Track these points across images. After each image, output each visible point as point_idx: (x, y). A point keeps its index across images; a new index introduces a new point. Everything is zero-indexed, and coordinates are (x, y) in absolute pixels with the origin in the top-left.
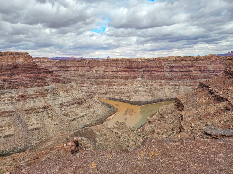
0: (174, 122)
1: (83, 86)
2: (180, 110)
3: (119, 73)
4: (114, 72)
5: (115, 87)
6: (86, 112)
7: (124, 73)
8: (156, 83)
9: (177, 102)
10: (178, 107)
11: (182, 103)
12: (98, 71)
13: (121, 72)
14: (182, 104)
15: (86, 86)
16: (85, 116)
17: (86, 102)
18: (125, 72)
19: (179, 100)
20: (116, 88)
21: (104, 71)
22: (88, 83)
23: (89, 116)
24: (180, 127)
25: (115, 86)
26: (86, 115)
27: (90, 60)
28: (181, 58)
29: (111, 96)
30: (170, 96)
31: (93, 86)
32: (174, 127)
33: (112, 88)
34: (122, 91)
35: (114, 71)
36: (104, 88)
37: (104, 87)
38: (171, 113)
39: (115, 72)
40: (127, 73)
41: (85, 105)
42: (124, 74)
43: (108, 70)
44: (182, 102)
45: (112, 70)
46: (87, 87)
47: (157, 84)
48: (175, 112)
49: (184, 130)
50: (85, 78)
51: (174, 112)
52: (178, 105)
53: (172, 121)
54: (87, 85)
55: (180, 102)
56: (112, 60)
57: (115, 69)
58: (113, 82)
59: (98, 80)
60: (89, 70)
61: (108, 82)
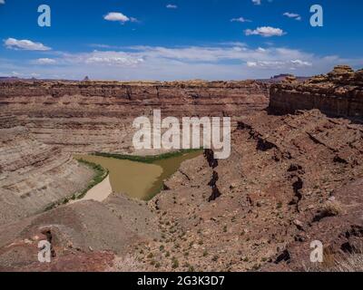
1: (40, 132)
3: (108, 108)
4: (99, 106)
5: (103, 131)
6: (50, 179)
7: (118, 107)
12: (68, 103)
13: (113, 104)
15: (45, 131)
16: (48, 187)
17: (48, 162)
18: (119, 104)
21: (81, 104)
22: (50, 127)
23: (55, 186)
24: (215, 190)
26: (50, 185)
27: (52, 84)
29: (96, 148)
31: (61, 131)
33: (96, 135)
34: (116, 138)
35: (99, 104)
37: (82, 133)
39: (101, 105)
41: (46, 166)
43: (87, 102)
45: (96, 102)
48: (206, 168)
49: (220, 194)
50: (42, 117)
51: (204, 168)
54: (49, 130)
56: (95, 85)
57: (101, 100)
58: (98, 123)
59: (69, 120)
60: (51, 101)
61: (88, 123)
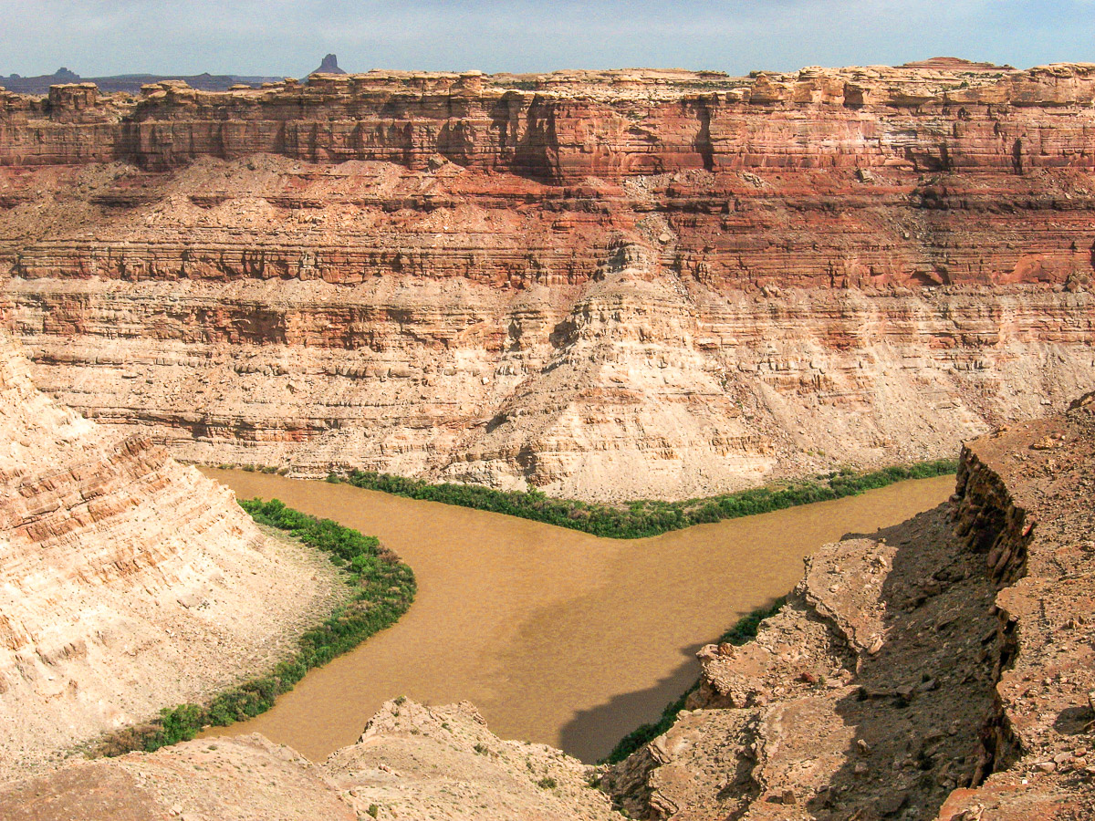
0: (937, 686)
1: (72, 351)
2: (1000, 574)
3: (426, 225)
4: (375, 215)
5: (392, 358)
6: (102, 608)
7: (476, 219)
8: (791, 314)
9: (978, 499)
10: (982, 546)
11: (1017, 503)
12: (218, 201)
13: (452, 206)
14: (1019, 515)
15: (101, 355)
16: (95, 652)
17: (96, 515)
18: (484, 205)
19: (994, 479)
20: (400, 376)
21: (284, 203)
22: (124, 328)
23: (129, 648)
24: (990, 723)
25: (389, 354)
26: (103, 638)
27: (139, 99)
28: (1016, 78)
29: (355, 451)
30: (924, 436)
31: (176, 349)
32: (934, 732)
33: (354, 376)
34: (462, 397)
35: (375, 203)
36: (280, 372)
37: (284, 364)
38: (921, 602)
39: (388, 207)
40: (508, 221)
41: (85, 539)
42: (480, 225)
43: (316, 191)
44: (1022, 493)
45: (362, 195)
46: (117, 364)
47: (805, 326)
48: (956, 591)
49: (1018, 750)
50: (84, 274)
51: (943, 590)
52: (980, 525)
53: (926, 679)
54: (112, 348)
55: (1002, 491)
56: (359, 95)
57: (388, 180)
58: (366, 313)
59: (218, 291)
60: (129, 190)
61: (314, 309)
